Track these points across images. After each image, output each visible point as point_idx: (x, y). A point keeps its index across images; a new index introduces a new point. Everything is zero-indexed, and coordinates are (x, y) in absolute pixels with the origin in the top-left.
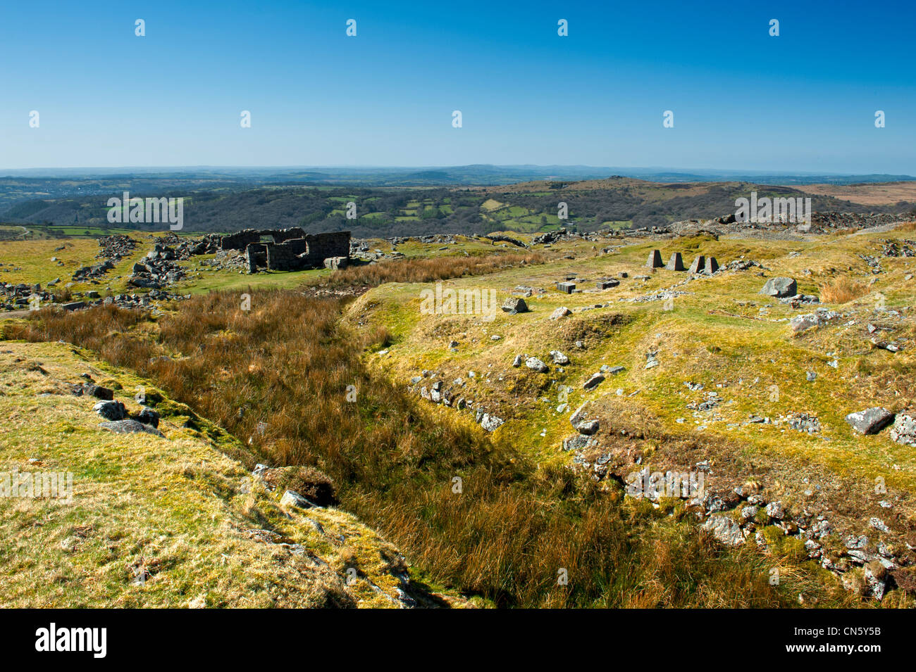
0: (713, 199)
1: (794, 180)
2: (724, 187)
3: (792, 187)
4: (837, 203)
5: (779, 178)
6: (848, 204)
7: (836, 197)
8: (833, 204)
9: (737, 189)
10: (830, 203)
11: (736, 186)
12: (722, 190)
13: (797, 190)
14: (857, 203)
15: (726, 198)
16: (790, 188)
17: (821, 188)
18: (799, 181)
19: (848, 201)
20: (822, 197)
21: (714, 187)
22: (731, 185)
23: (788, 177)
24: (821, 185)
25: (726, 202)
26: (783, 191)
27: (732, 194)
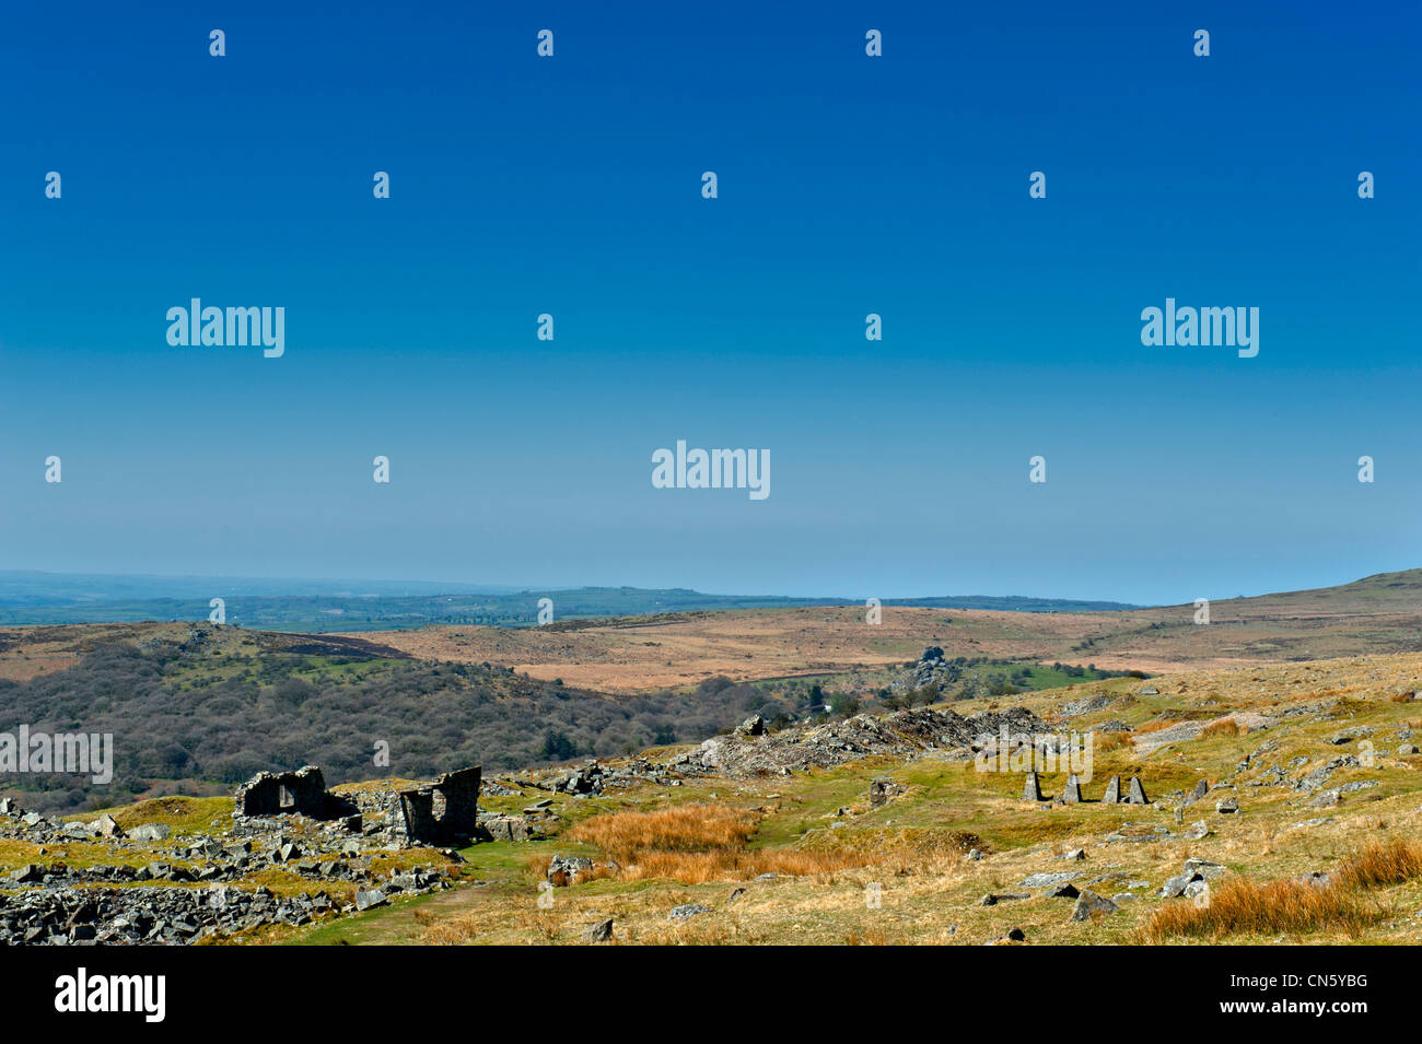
0: (108, 690)
1: (339, 612)
2: (135, 643)
3: (364, 636)
4: (525, 687)
5: (286, 603)
6: (561, 691)
7: (519, 670)
8: (516, 693)
9: (183, 647)
10: (506, 691)
11: (182, 639)
12: (135, 654)
13: (386, 649)
14: (584, 686)
15: (150, 683)
16: (361, 641)
17: (462, 641)
18: (357, 614)
19: (560, 682)
20: (477, 670)
21: (98, 643)
22: (161, 634)
23: (315, 601)
24: (456, 629)
25: (155, 697)
26: (345, 651)
27: (170, 665)
